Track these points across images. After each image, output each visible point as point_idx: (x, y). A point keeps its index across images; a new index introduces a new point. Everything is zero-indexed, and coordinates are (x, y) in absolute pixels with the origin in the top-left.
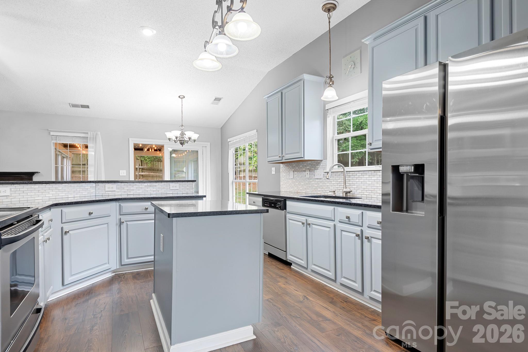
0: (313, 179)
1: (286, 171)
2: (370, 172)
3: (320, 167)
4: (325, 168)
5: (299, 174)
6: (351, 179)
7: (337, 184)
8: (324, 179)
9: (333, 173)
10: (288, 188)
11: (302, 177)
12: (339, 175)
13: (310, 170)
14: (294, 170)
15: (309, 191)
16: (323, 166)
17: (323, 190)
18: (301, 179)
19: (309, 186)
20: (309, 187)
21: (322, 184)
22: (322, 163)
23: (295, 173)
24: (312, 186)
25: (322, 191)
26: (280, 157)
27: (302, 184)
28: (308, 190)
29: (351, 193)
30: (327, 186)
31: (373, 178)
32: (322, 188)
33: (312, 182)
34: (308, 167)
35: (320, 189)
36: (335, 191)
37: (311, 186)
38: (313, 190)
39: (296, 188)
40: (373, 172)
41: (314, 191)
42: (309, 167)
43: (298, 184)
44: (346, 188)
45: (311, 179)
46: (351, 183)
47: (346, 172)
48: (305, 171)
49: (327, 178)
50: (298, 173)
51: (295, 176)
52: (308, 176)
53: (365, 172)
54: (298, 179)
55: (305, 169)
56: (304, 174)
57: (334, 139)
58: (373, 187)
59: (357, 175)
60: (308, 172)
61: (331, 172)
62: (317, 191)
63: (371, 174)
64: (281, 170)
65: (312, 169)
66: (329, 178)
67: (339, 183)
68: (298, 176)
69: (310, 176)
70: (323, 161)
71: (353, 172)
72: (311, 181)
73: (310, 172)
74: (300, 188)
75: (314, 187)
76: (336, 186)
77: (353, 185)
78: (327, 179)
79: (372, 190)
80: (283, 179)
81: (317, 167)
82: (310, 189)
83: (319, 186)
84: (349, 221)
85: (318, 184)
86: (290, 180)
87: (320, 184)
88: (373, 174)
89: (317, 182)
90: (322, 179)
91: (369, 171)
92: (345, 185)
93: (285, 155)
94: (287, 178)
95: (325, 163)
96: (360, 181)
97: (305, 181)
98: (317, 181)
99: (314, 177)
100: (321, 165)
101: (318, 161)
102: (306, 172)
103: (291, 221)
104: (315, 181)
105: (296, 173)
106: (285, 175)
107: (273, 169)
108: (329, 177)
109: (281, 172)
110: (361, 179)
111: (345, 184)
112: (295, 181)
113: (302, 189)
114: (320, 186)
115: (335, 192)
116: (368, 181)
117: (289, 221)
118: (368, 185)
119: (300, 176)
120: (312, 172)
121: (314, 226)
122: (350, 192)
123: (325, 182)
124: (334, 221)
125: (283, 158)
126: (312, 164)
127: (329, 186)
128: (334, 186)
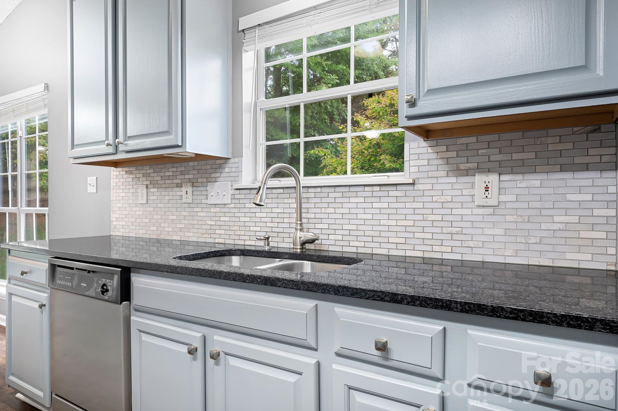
0: (204, 206)
1: (128, 187)
2: (367, 189)
3: (223, 175)
4: (237, 179)
5: (163, 193)
6: (312, 205)
7: (270, 220)
8: (233, 206)
9: (269, 191)
10: (131, 227)
11: (171, 202)
12: (276, 196)
13: (195, 184)
14: (148, 183)
15: (191, 234)
16: (231, 174)
17: (232, 233)
18: (170, 205)
19: (191, 222)
20: (191, 227)
21: (227, 219)
22: (228, 165)
23: (152, 190)
24: (200, 223)
25: (227, 237)
26: (108, 145)
27: (170, 217)
28: (186, 234)
29: (317, 242)
30: (242, 224)
31: (375, 205)
32: (227, 228)
33: (199, 214)
34: (187, 177)
35: (223, 232)
36: (268, 238)
37: (196, 222)
38: (203, 234)
39: (155, 228)
40: (378, 188)
41: (204, 236)
42: (191, 176)
43: (159, 217)
44: (301, 230)
45: (195, 205)
46: (313, 216)
47: (302, 187)
48: (179, 186)
49: (258, 202)
50: (160, 190)
51: (152, 198)
52: (188, 198)
53: (352, 189)
54: (159, 205)
55: (179, 181)
56: (178, 193)
57: (258, 109)
58: (375, 228)
59: (330, 195)
60: (190, 190)
61: (267, 188)
62: (213, 236)
63: (370, 194)
64: (113, 184)
65: (199, 180)
66: (262, 204)
67: (276, 215)
68: (160, 198)
69: (195, 197)
70: (231, 161)
71: (319, 190)
72: (195, 210)
73: (195, 189)
74: (166, 229)
75: (204, 227)
76: (268, 224)
77: (319, 221)
78: (257, 206)
79: (374, 234)
80: (118, 205)
81: (213, 175)
82: (195, 230)
83: (218, 223)
84: (387, 359)
85: (218, 219)
86: (138, 209)
87: (222, 219)
88: (375, 194)
89: (213, 214)
90: (227, 206)
91: (365, 186)
92: (299, 222)
93: (126, 141)
94: (129, 204)
95: (236, 165)
96: (338, 211)
97: (179, 210)
98: (212, 210)
99: (203, 201)
100: (227, 170)
101: (218, 162)
102: (184, 189)
103: (145, 337)
104: (208, 210)
105: (156, 190)
106: (124, 194)
107: (92, 180)
108: (261, 201)
109: (112, 188)
110: (340, 205)
111: (301, 221)
112: (152, 209)
113: (171, 229)
114: (223, 223)
115: (270, 239)
116: (362, 211)
117: (140, 337)
118: (362, 222)
119: (167, 198)
120: (200, 189)
121: (233, 361)
122: (312, 241)
123: (237, 215)
124: (316, 350)
125: (121, 148)
126: (199, 167)
127: (247, 224)
128: (264, 224)
